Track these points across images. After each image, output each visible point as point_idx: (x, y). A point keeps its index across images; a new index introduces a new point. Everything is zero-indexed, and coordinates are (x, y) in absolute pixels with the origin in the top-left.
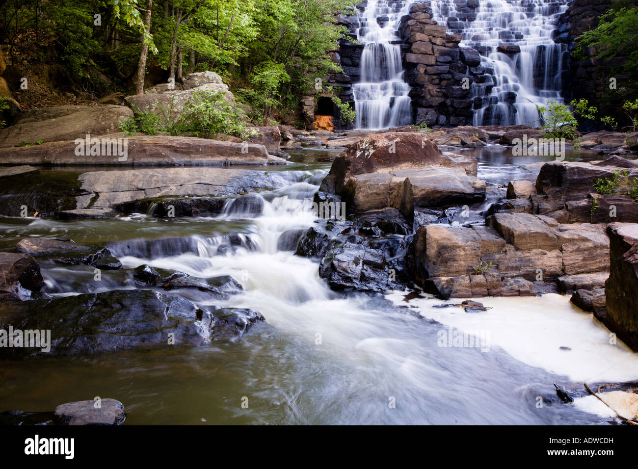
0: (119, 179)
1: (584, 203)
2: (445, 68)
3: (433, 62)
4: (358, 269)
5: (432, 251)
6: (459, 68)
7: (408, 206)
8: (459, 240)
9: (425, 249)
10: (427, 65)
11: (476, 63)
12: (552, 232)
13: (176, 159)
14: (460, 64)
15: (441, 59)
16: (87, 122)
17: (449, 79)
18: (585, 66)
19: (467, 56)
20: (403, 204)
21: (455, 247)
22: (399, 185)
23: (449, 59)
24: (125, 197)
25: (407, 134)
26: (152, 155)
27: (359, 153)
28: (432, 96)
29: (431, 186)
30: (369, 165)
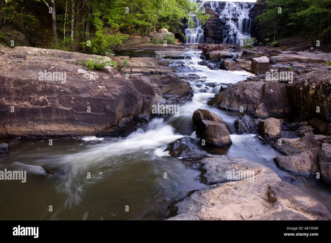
0: (162, 52)
1: (250, 57)
2: (215, 25)
3: (211, 23)
4: (213, 66)
5: (225, 64)
6: (219, 25)
7: (219, 58)
8: (230, 62)
9: (224, 63)
10: (209, 24)
11: (225, 24)
12: (244, 61)
13: (167, 49)
14: (220, 23)
15: (214, 22)
16: (140, 41)
17: (216, 28)
18: (258, 26)
19: (222, 21)
20: (218, 58)
21: (229, 63)
22: (218, 54)
23: (216, 22)
24: (164, 56)
25: (219, 45)
26: (162, 48)
27: (209, 48)
28: (211, 34)
29: (224, 54)
30: (211, 51)
